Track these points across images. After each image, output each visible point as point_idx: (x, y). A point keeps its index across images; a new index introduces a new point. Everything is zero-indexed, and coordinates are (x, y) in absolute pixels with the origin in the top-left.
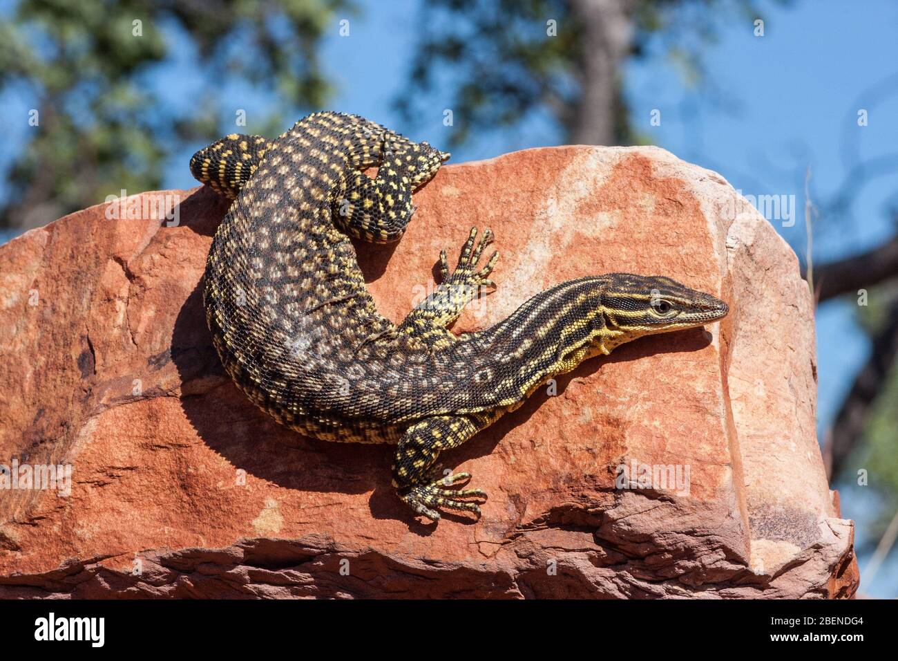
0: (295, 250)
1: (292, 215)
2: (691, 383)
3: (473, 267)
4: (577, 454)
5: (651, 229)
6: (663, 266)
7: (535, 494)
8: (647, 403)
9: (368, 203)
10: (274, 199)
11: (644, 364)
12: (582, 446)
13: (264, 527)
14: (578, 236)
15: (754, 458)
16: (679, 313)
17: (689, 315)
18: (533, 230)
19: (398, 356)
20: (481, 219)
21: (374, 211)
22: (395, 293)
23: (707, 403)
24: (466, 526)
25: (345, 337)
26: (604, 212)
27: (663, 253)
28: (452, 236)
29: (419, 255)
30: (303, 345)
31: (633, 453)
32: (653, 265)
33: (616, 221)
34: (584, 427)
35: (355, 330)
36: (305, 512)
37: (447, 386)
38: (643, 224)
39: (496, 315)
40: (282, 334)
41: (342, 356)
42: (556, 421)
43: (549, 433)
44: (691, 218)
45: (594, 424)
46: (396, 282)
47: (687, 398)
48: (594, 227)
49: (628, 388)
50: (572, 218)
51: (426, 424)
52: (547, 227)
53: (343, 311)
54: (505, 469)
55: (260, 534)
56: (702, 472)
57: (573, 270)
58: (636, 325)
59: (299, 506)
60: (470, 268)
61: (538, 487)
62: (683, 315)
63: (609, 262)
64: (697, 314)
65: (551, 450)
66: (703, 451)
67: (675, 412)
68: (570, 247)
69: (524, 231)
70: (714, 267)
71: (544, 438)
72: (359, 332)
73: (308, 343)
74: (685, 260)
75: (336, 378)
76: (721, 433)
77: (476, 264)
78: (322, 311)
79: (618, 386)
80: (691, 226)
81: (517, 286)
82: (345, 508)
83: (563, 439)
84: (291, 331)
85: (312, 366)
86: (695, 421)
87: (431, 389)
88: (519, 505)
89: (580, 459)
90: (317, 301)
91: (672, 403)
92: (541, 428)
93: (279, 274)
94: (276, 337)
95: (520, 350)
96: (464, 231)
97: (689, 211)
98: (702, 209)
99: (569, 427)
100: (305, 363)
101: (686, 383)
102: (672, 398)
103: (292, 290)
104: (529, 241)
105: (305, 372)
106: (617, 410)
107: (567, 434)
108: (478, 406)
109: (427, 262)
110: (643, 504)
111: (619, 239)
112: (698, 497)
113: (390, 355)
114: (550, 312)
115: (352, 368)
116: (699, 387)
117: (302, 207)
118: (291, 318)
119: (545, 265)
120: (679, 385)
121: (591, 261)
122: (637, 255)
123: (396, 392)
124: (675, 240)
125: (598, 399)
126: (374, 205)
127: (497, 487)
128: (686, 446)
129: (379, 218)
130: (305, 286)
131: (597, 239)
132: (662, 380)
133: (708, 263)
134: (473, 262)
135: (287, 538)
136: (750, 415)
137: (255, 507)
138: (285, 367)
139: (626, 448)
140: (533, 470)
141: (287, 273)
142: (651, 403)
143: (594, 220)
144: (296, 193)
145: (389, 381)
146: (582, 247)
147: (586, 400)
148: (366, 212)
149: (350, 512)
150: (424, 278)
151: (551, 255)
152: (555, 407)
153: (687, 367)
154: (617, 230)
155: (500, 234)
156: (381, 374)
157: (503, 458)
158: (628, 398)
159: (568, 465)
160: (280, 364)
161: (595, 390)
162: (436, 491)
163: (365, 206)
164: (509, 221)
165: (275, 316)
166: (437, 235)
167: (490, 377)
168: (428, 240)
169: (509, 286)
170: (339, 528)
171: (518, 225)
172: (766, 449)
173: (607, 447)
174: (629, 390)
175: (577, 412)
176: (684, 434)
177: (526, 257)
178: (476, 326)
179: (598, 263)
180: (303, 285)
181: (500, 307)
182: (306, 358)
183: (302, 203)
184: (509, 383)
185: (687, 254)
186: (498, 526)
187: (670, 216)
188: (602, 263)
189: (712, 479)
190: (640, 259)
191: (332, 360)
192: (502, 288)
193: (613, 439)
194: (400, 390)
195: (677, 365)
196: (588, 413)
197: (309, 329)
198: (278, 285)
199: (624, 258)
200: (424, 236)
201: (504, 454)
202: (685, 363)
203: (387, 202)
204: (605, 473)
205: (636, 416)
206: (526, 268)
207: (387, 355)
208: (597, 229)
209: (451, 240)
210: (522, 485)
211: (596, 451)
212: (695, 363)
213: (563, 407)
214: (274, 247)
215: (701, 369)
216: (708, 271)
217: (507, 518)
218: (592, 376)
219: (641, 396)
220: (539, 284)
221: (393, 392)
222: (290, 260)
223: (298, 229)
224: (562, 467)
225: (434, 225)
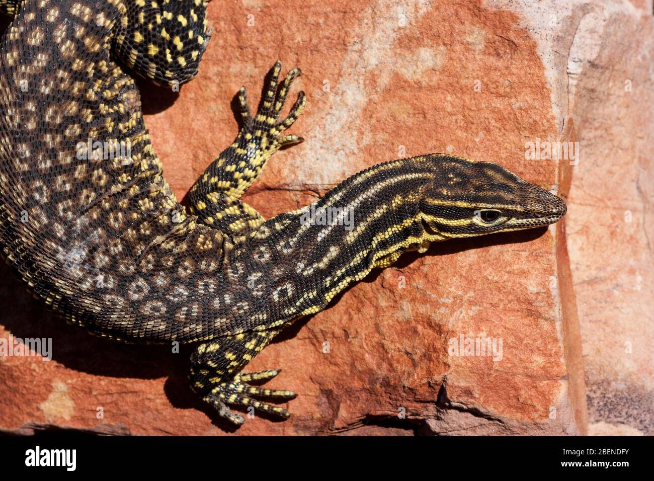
0: (66, 127)
1: (62, 80)
2: (523, 281)
3: (277, 114)
4: (396, 354)
5: (480, 73)
6: (493, 122)
7: (349, 392)
8: (473, 308)
9: (153, 50)
10: (42, 59)
11: (470, 257)
12: (401, 348)
13: (54, 412)
14: (397, 76)
15: (594, 318)
16: (509, 220)
17: (520, 221)
18: (345, 65)
19: (186, 264)
20: (286, 43)
21: (160, 59)
22: (190, 130)
23: (540, 305)
24: (274, 423)
25: (126, 241)
26: (426, 48)
27: (493, 105)
28: (254, 60)
29: (217, 81)
30: (78, 257)
31: (457, 372)
32: (482, 120)
33: (440, 61)
34: (403, 324)
35: (138, 231)
36: (98, 399)
37: (242, 307)
38: (470, 66)
39: (304, 171)
40: (53, 244)
41: (122, 268)
42: (372, 311)
43: (364, 325)
44: (527, 62)
45: (414, 324)
46: (192, 114)
47: (518, 300)
48: (415, 67)
49: (452, 287)
50: (390, 53)
51: (217, 347)
52: (361, 62)
53: (124, 203)
54: (317, 357)
55: (49, 420)
56: (533, 390)
57: (390, 120)
58: (459, 233)
59: (91, 392)
60: (273, 114)
61: (353, 385)
62: (513, 221)
63: (431, 112)
64: (530, 220)
65: (367, 344)
66: (534, 365)
67: (504, 318)
68: (388, 91)
69: (335, 65)
70: (551, 126)
71: (359, 330)
72: (142, 231)
73: (84, 254)
74: (518, 115)
75: (116, 300)
76: (556, 340)
77: (280, 109)
78: (99, 206)
79: (441, 283)
80: (526, 72)
81: (327, 137)
82: (141, 398)
83: (379, 333)
84: (64, 238)
85: (88, 284)
86: (526, 327)
87: (224, 311)
88: (332, 401)
89: (398, 362)
90: (93, 194)
91: (501, 307)
92: (355, 317)
93: (49, 164)
94: (47, 247)
95: (325, 260)
96: (267, 56)
97: (524, 53)
98: (539, 52)
99: (386, 322)
100: (81, 281)
101: (518, 280)
102: (501, 300)
103: (64, 183)
104: (341, 79)
105: (80, 290)
106: (440, 313)
107: (384, 330)
108: (277, 320)
109: (226, 92)
110: (468, 421)
111: (443, 85)
112: (529, 418)
113: (178, 261)
114: (361, 213)
115: (134, 285)
116: (532, 286)
117: (75, 67)
118: (63, 220)
119: (359, 111)
120: (510, 284)
121: (411, 111)
122: (464, 105)
123: (184, 317)
124: (508, 90)
125: (418, 296)
126: (160, 52)
127: (307, 377)
128: (516, 361)
129: (167, 69)
130: (79, 174)
131: (418, 83)
132: (490, 278)
133: (545, 121)
134: (277, 108)
135: (79, 426)
136: (591, 251)
137: (43, 390)
138: (59, 283)
139: (449, 366)
140: (347, 364)
141: (58, 161)
142: (478, 308)
143: (415, 58)
144: (67, 48)
145: (176, 299)
146: (400, 92)
147: (405, 293)
148: (152, 60)
149: (147, 403)
150: (223, 113)
151: (366, 100)
152: (371, 294)
153: (519, 259)
154: (441, 73)
155: (308, 66)
156: (167, 290)
157: (314, 345)
158: (452, 300)
159: (385, 365)
160: (53, 278)
161: (414, 284)
162: (240, 388)
163: (150, 53)
164: (318, 51)
165: (45, 220)
166: (237, 58)
167: (290, 294)
168: (226, 63)
169: (318, 135)
170: (135, 419)
171: (328, 56)
172: (608, 300)
173: (427, 357)
174: (453, 289)
175: (395, 306)
176: (514, 345)
177: (338, 98)
178: (282, 182)
179: (419, 113)
180: (77, 174)
181: (308, 162)
182: (81, 274)
183: (74, 61)
184: (312, 295)
185: (521, 109)
186: (310, 424)
187: (502, 57)
188: (424, 114)
189: (545, 397)
190: (467, 112)
191: (112, 274)
192: (311, 138)
193: (435, 350)
194: (188, 314)
195: (507, 257)
196: (407, 310)
197: (84, 235)
198: (48, 177)
199: (449, 109)
200: (222, 58)
201: (315, 341)
202: (517, 254)
203: (175, 47)
204: (426, 388)
205: (460, 324)
206: (337, 113)
207: (174, 264)
208: (419, 70)
209: (253, 66)
210: (335, 380)
211: (416, 357)
212: (527, 254)
213: (379, 295)
214: (43, 128)
215: (536, 260)
216: (544, 131)
217: (319, 416)
218: (412, 265)
219: (466, 298)
220: (352, 136)
221: (181, 316)
222: (61, 143)
223: (70, 98)
224: (379, 366)
225: (233, 44)
